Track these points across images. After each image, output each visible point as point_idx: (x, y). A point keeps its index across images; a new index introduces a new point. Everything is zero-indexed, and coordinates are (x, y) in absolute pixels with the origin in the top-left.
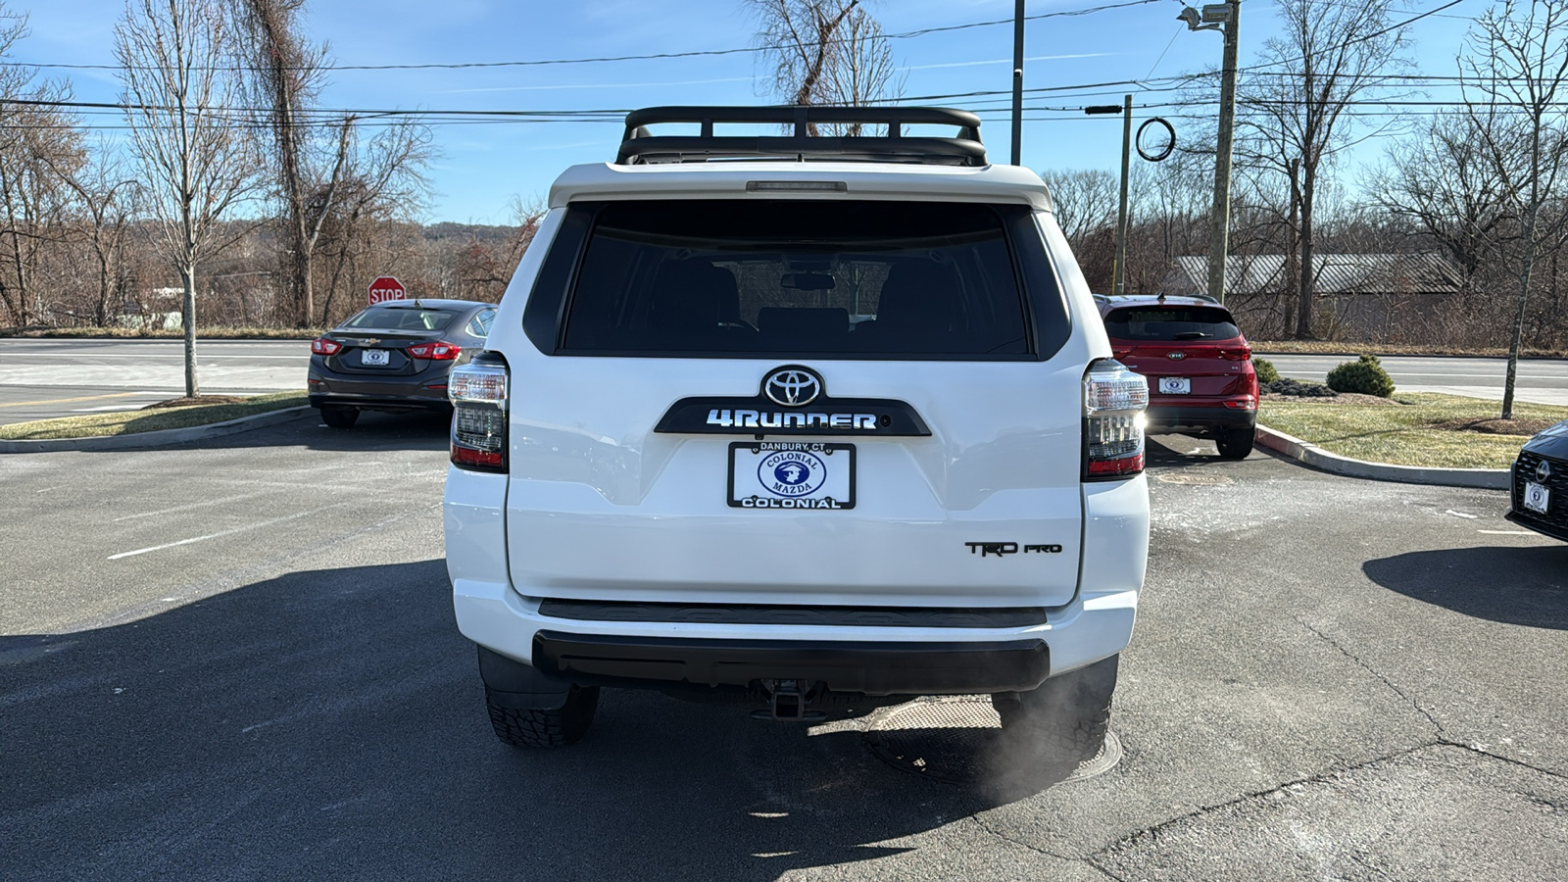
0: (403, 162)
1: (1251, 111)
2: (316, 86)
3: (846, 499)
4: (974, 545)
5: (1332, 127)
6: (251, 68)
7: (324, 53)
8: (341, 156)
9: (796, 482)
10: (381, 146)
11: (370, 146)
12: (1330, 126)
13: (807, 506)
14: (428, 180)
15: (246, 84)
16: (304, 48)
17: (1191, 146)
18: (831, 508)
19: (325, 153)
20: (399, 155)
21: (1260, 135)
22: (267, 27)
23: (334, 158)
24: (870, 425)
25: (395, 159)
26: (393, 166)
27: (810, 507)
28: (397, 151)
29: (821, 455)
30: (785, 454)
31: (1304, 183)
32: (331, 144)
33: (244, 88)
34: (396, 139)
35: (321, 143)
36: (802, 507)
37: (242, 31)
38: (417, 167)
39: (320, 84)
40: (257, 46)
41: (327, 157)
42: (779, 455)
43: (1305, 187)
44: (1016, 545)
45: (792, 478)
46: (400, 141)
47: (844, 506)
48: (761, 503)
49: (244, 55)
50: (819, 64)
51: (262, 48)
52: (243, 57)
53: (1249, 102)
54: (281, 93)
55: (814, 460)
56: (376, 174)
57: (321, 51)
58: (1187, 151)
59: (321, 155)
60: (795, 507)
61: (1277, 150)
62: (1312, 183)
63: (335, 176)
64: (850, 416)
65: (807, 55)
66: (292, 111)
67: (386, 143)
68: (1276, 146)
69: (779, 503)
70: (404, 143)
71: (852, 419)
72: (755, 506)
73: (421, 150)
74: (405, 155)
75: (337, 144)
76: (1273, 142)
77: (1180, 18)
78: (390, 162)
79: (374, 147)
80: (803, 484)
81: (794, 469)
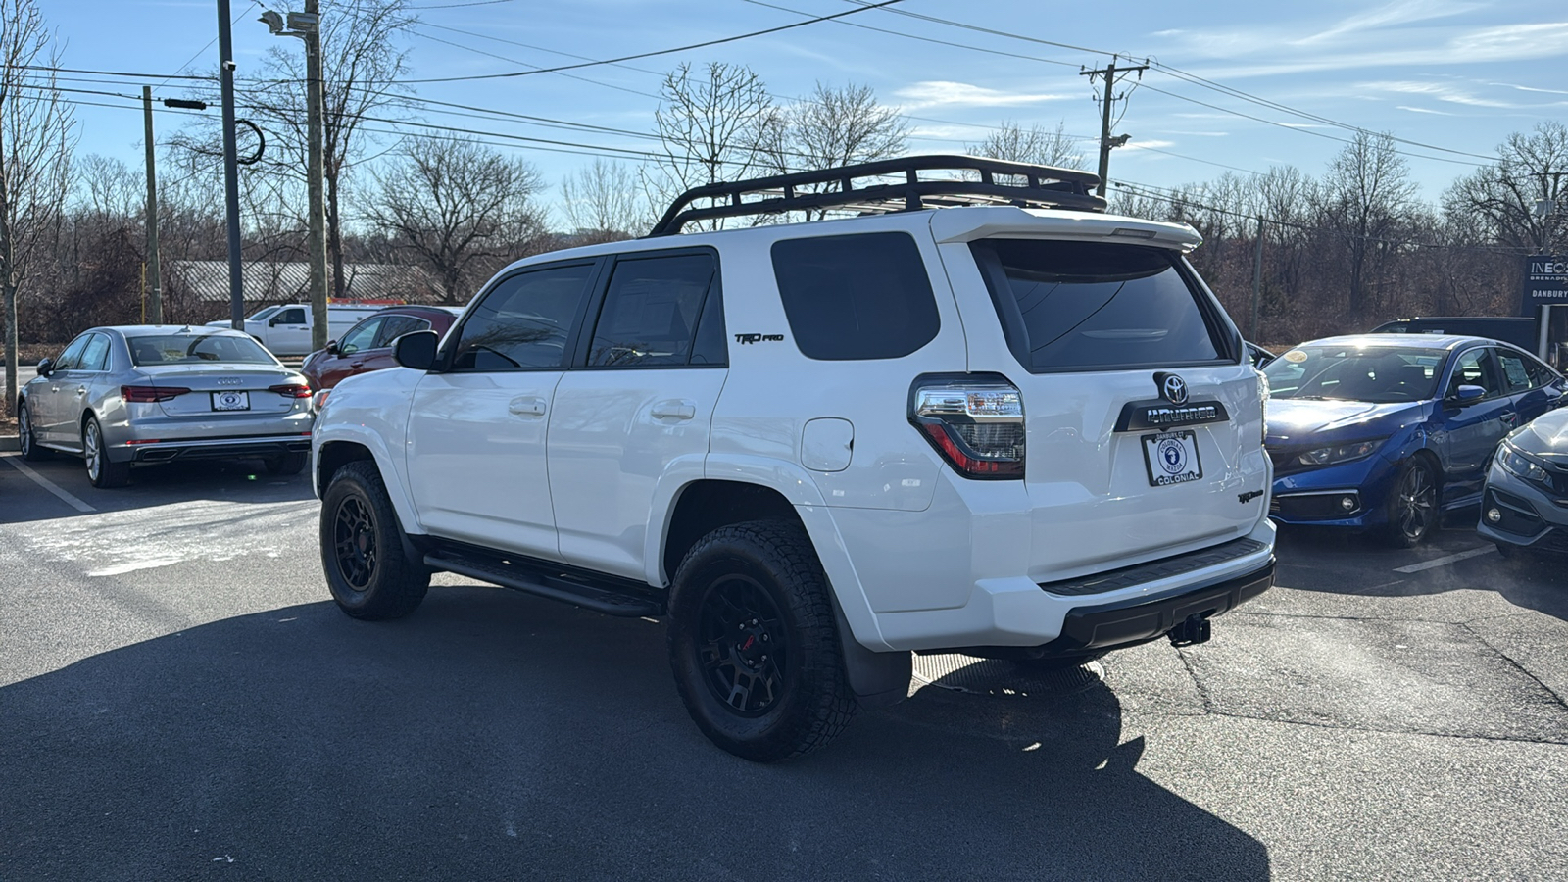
1: (265, 117)
5: (349, 141)
9: (1176, 462)
12: (346, 140)
17: (204, 147)
21: (278, 142)
31: (328, 193)
43: (330, 199)
53: (263, 108)
55: (1179, 445)
58: (201, 152)
61: (297, 159)
62: (335, 194)
68: (294, 155)
76: (292, 151)
77: (260, 20)
80: (1179, 464)
81: (1172, 452)
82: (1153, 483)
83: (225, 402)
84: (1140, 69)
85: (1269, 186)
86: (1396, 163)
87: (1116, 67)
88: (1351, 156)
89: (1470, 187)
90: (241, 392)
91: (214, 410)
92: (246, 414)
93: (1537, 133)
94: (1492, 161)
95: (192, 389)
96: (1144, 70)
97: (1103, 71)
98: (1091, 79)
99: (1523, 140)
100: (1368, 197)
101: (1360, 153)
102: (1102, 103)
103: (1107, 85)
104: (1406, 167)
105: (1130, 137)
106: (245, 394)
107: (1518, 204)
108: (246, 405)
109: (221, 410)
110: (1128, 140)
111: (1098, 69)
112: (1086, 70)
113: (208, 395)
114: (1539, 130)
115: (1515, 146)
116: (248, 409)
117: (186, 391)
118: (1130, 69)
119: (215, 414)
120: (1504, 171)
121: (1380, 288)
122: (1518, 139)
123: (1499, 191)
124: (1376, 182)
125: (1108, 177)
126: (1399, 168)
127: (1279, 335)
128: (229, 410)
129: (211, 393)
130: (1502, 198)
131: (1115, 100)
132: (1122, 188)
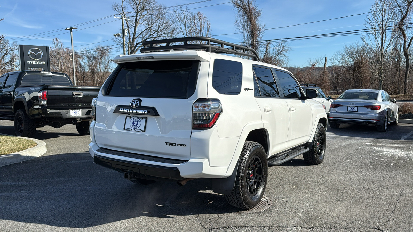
0: (282, 52)
2: (261, 35)
3: (143, 130)
4: (167, 143)
6: (247, 32)
7: (264, 27)
8: (266, 52)
9: (136, 125)
10: (276, 49)
11: (273, 49)
13: (136, 131)
14: (287, 56)
15: (245, 36)
16: (259, 26)
18: (140, 132)
19: (262, 52)
20: (280, 51)
22: (251, 22)
23: (264, 53)
24: (146, 113)
25: (279, 52)
26: (279, 54)
27: (137, 131)
28: (280, 50)
29: (141, 119)
30: (135, 119)
32: (264, 49)
33: (245, 37)
34: (280, 47)
35: (261, 49)
36: (135, 131)
37: (245, 24)
38: (285, 53)
39: (262, 35)
40: (248, 27)
41: (263, 52)
42: (134, 119)
44: (175, 144)
45: (135, 124)
46: (281, 47)
47: (143, 131)
48: (129, 130)
49: (245, 29)
50: (407, 13)
51: (249, 28)
52: (245, 30)
54: (253, 38)
55: (140, 121)
56: (275, 56)
57: (263, 26)
59: (261, 52)
60: (134, 131)
63: (264, 57)
64: (143, 110)
65: (402, 11)
66: (255, 42)
67: (277, 48)
69: (132, 129)
70: (282, 47)
71: (143, 111)
72: (128, 130)
73: (286, 49)
74: (282, 50)
75: (265, 49)
78: (278, 52)
79: (274, 49)
80: (137, 126)
81: (136, 122)
82: (124, 129)
83: (351, 109)
90: (356, 107)
91: (348, 111)
92: (356, 113)
95: (343, 105)
106: (357, 108)
108: (356, 110)
109: (349, 111)
113: (347, 107)
116: (357, 111)
117: (341, 106)
119: (348, 112)
128: (351, 111)
129: (348, 106)
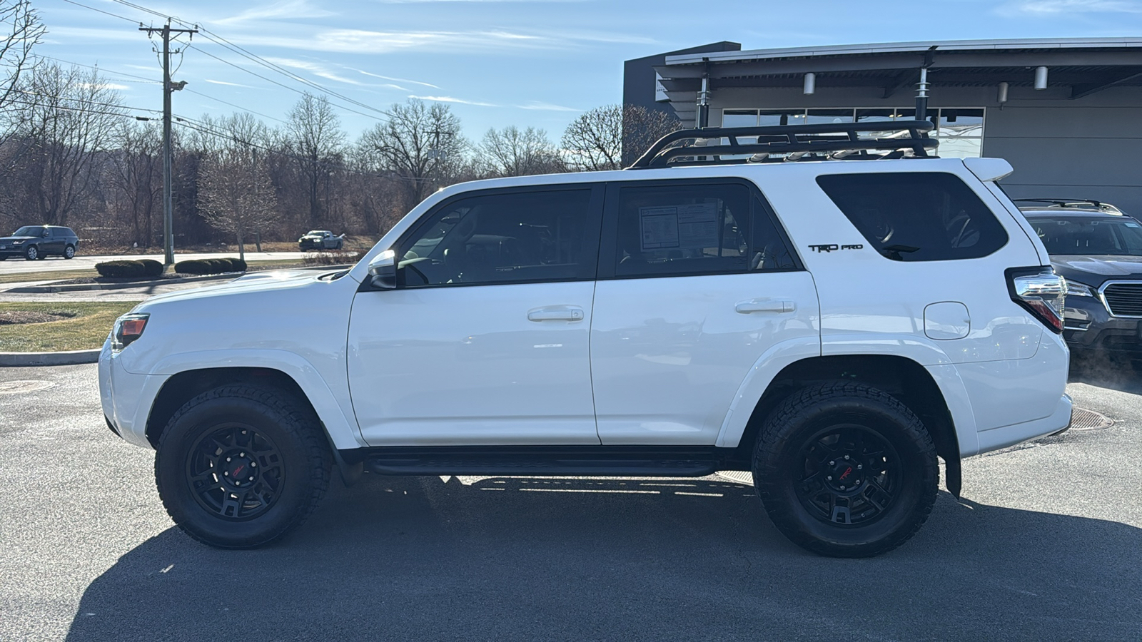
84: (191, 32)
85: (234, 127)
86: (332, 117)
87: (171, 28)
88: (301, 110)
89: (373, 137)
93: (409, 105)
94: (385, 120)
96: (193, 33)
97: (159, 30)
98: (149, 35)
99: (401, 108)
100: (316, 139)
101: (308, 108)
102: (162, 55)
103: (165, 41)
104: (338, 121)
105: (187, 83)
107: (403, 150)
110: (185, 85)
111: (153, 28)
112: (144, 27)
114: (409, 103)
115: (396, 112)
118: (182, 31)
120: (393, 128)
121: (327, 202)
122: (398, 108)
123: (390, 141)
124: (320, 129)
125: (172, 112)
126: (334, 121)
127: (271, 235)
130: (392, 146)
131: (171, 53)
132: (181, 122)
